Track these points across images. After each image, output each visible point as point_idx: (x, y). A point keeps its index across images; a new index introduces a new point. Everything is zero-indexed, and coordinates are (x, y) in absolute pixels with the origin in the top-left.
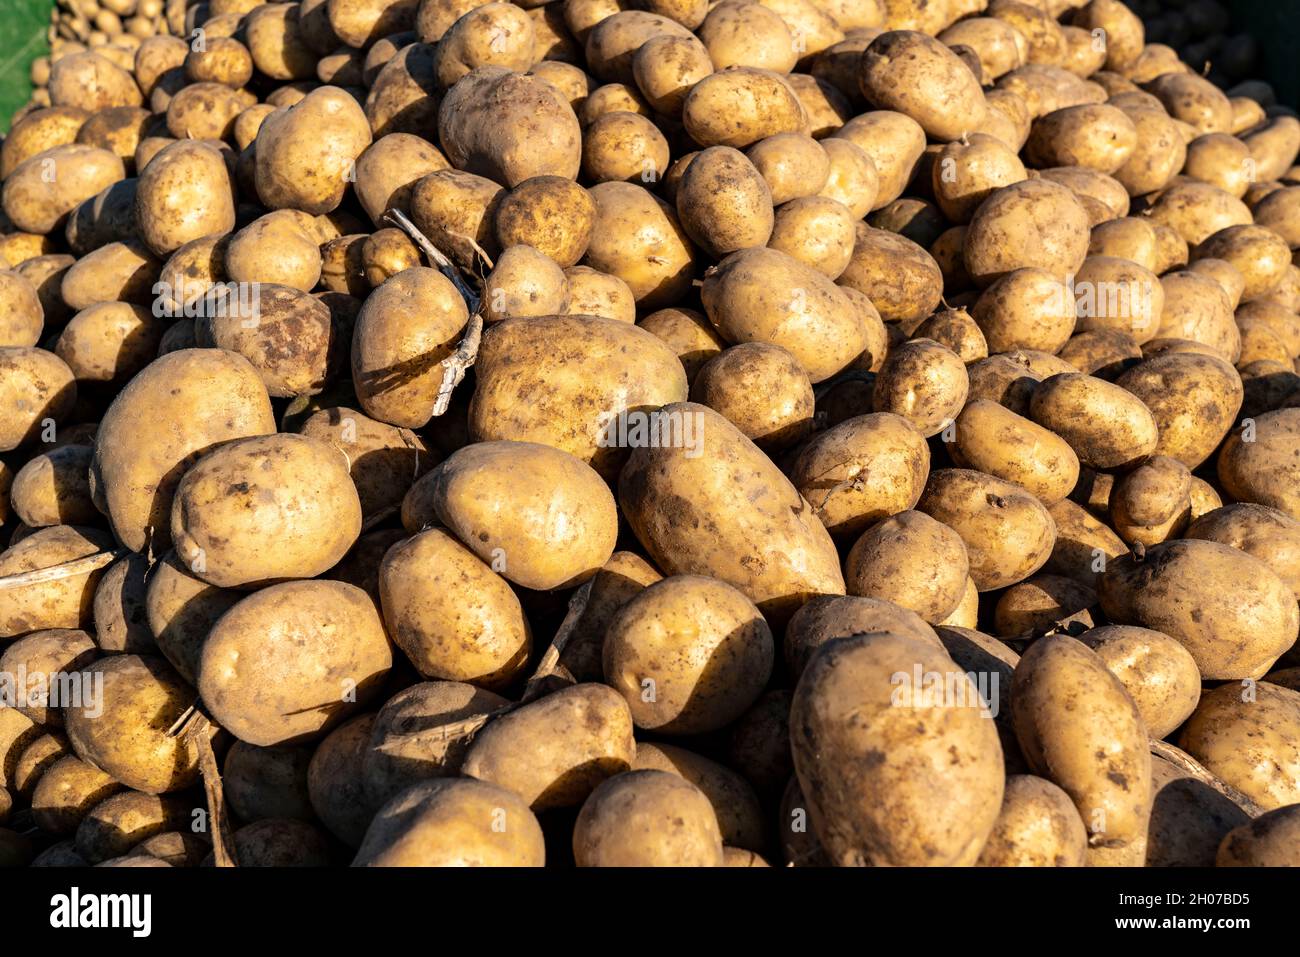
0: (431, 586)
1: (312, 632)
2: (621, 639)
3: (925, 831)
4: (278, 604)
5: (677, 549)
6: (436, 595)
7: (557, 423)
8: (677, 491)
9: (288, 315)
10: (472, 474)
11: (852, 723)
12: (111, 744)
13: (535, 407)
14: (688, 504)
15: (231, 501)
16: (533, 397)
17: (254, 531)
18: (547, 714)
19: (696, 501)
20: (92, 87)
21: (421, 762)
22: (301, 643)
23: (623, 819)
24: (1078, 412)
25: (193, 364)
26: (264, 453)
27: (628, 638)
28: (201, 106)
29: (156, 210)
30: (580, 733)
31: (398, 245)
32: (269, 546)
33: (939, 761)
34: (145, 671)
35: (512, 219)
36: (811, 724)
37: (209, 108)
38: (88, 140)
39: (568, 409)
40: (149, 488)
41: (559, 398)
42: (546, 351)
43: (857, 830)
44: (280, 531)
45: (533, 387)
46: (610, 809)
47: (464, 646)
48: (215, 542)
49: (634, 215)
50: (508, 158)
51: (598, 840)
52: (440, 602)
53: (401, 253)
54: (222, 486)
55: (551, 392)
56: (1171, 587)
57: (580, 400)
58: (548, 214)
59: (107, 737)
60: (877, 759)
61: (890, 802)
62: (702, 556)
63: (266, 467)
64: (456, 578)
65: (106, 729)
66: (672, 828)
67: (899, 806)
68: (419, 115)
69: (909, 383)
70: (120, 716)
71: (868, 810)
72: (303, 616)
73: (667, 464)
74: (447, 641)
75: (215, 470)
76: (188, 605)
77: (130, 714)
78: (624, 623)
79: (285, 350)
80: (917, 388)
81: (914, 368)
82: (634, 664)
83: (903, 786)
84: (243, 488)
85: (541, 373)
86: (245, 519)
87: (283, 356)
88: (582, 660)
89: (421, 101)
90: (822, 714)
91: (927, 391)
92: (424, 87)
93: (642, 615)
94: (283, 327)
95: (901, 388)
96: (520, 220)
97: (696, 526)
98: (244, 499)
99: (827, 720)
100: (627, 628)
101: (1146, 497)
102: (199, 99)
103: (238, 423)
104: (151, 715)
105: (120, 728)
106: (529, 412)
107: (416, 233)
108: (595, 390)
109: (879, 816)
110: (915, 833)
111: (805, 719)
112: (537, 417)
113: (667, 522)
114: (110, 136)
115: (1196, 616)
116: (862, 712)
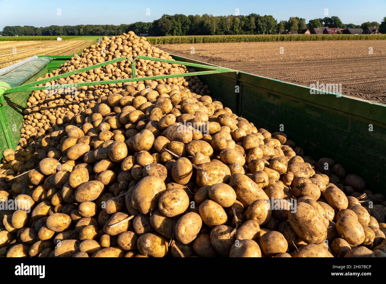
0: (213, 210)
1: (196, 221)
2: (254, 212)
3: (320, 231)
4: (189, 218)
5: (245, 197)
6: (214, 211)
7: (216, 180)
8: (244, 187)
9: (161, 168)
10: (218, 189)
11: (304, 216)
12: (154, 250)
13: (212, 178)
14: (246, 189)
15: (173, 201)
16: (211, 176)
17: (178, 206)
18: (248, 226)
19: (247, 188)
20: (77, 133)
21: (227, 239)
22: (194, 224)
23: (274, 240)
24: (278, 167)
25: (152, 179)
26: (175, 192)
27: (255, 211)
28: (106, 134)
29: (117, 153)
30: (254, 228)
31: (168, 154)
32: (180, 208)
33: (318, 219)
34: (155, 235)
35: (191, 148)
36: (296, 218)
37: (108, 135)
38: (80, 142)
39: (217, 177)
40: (149, 202)
41: (216, 176)
42: (211, 168)
43: (310, 233)
44: (181, 205)
45: (211, 174)
46: (271, 239)
47: (221, 219)
48: (171, 209)
49: (206, 145)
50: (183, 138)
51: (270, 244)
52: (215, 212)
53: (169, 156)
54: (171, 199)
55: (214, 175)
56: (307, 190)
57: (219, 175)
58: (197, 147)
59: (153, 249)
60: (310, 221)
61: (314, 227)
62: (249, 197)
63: (176, 194)
64: (217, 208)
65: (153, 247)
66: (282, 239)
67: (315, 227)
68: (156, 133)
69: (258, 166)
70: (155, 245)
71: (311, 229)
72: (194, 219)
73: (241, 183)
74: (218, 218)
75: (168, 196)
76: (163, 221)
77: (156, 244)
78: (253, 209)
79: (162, 174)
80: (260, 166)
81: (258, 163)
82: (257, 216)
83: (315, 224)
84: (174, 199)
85: (212, 172)
86: (176, 204)
87: (162, 175)
88: (241, 217)
89: (156, 130)
90: (298, 216)
91: (261, 167)
92: (156, 128)
93: (256, 207)
94: (161, 170)
95: (257, 167)
96: (192, 148)
97: (248, 192)
98: (175, 200)
99: (300, 217)
100: (254, 210)
101: (290, 178)
102: (106, 133)
103: (162, 188)
104: (160, 243)
105: (156, 247)
106: (211, 178)
107: (170, 152)
108: (220, 173)
109: (313, 230)
110: (318, 231)
111: (295, 217)
112: (213, 179)
113: (242, 192)
114: (85, 141)
115: (311, 193)
116: (306, 214)
